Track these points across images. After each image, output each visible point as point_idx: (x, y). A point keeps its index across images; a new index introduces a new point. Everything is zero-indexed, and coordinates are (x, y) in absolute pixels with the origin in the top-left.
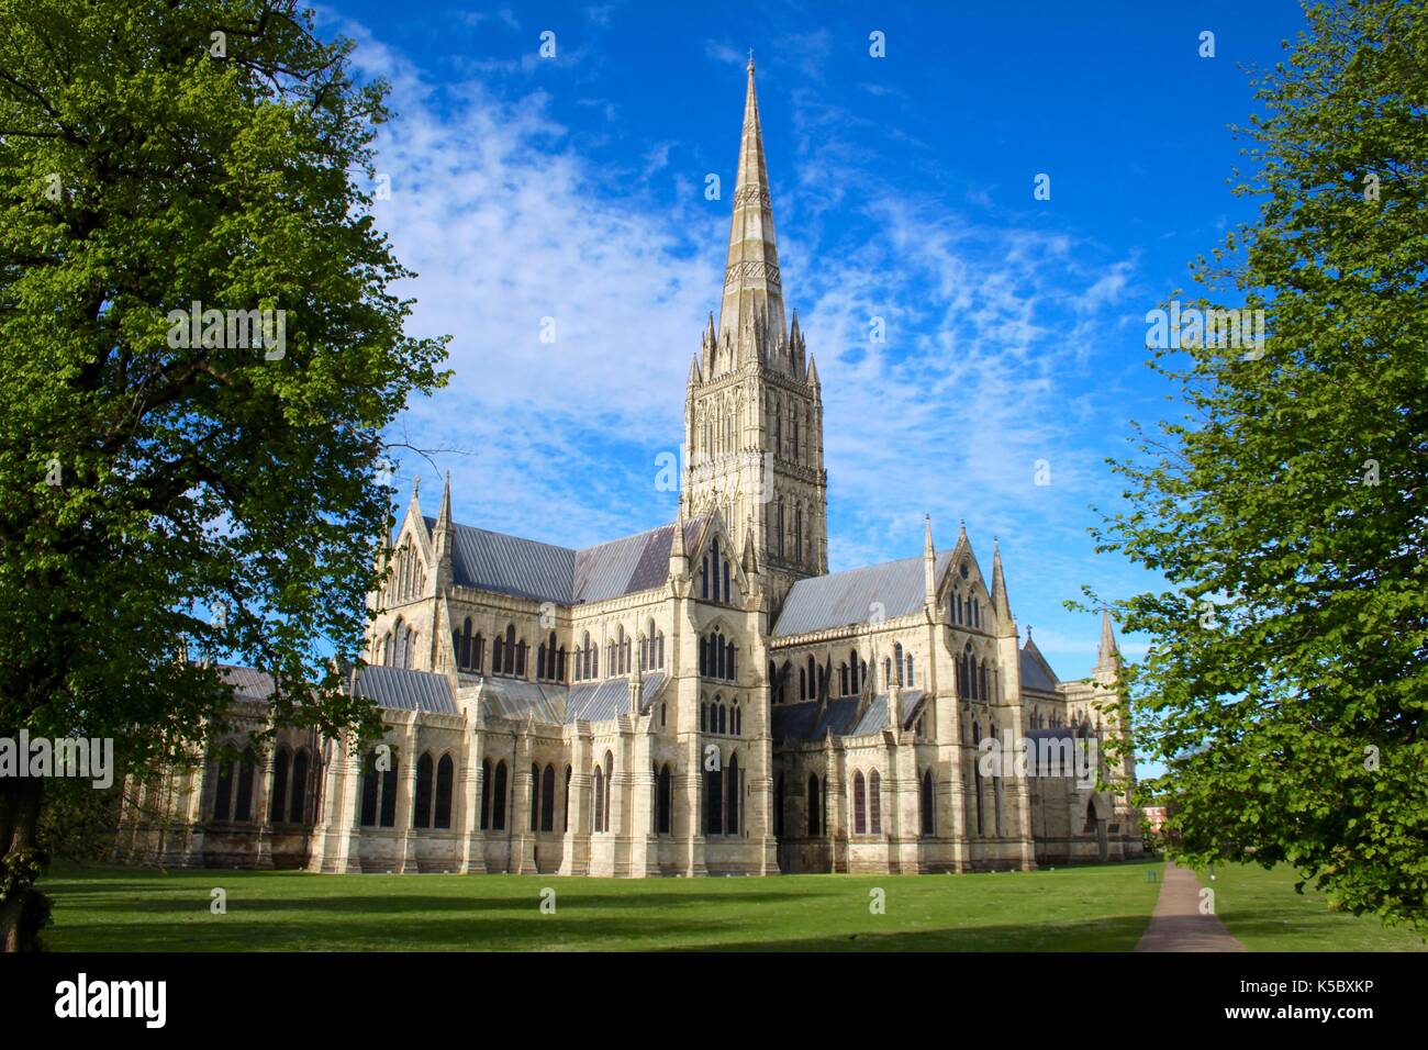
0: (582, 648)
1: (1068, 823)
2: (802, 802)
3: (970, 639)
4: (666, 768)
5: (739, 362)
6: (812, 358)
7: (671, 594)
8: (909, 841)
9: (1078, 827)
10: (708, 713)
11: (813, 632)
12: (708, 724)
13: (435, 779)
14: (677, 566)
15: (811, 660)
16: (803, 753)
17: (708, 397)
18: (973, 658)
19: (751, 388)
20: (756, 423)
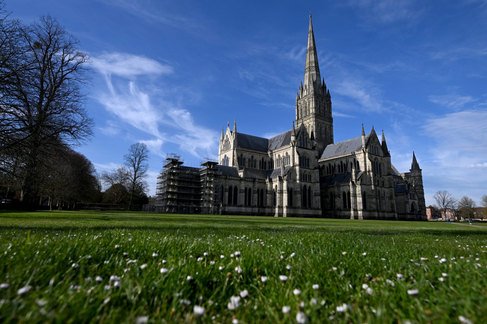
0: (270, 161)
1: (405, 209)
2: (328, 200)
3: (376, 157)
4: (291, 190)
5: (309, 92)
6: (328, 90)
7: (291, 145)
8: (360, 210)
9: (409, 211)
10: (302, 176)
11: (330, 157)
12: (303, 179)
13: (233, 192)
14: (293, 138)
15: (330, 164)
16: (328, 187)
17: (301, 102)
18: (377, 162)
19: (312, 98)
20: (314, 106)
